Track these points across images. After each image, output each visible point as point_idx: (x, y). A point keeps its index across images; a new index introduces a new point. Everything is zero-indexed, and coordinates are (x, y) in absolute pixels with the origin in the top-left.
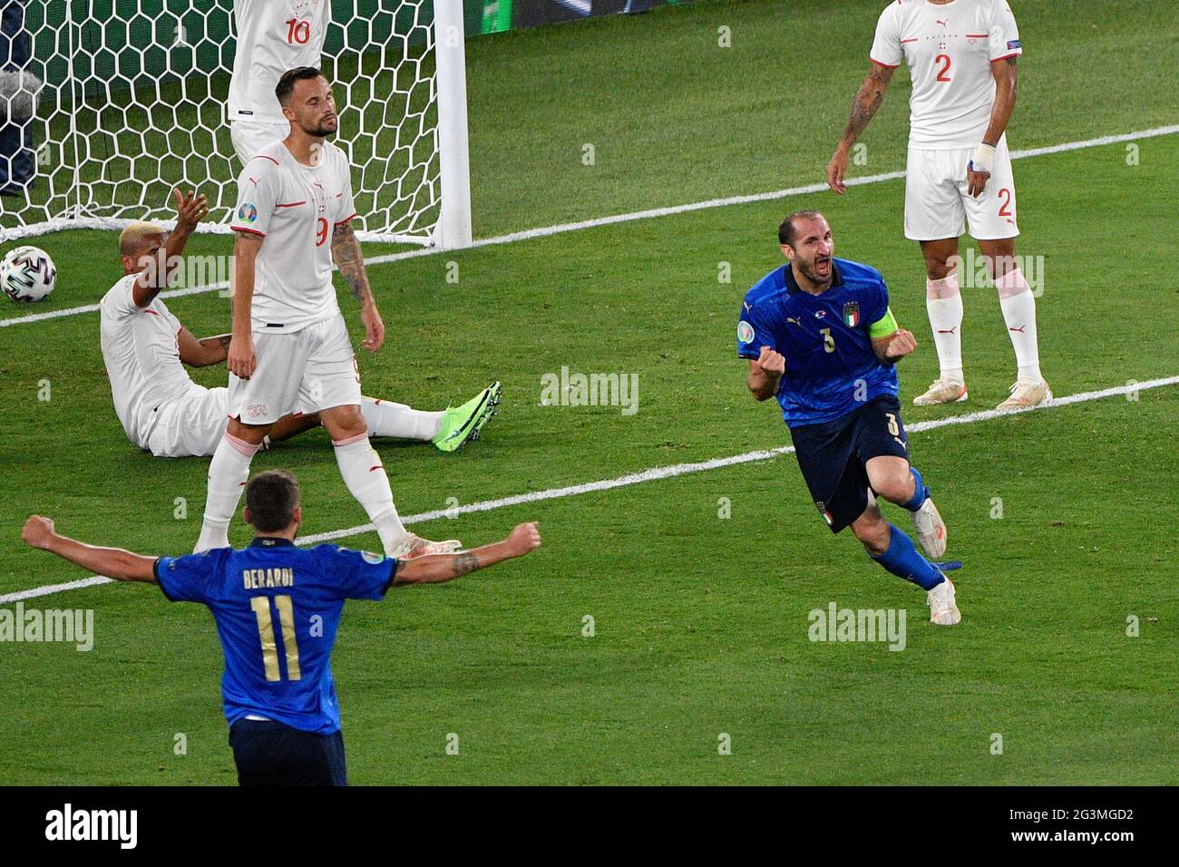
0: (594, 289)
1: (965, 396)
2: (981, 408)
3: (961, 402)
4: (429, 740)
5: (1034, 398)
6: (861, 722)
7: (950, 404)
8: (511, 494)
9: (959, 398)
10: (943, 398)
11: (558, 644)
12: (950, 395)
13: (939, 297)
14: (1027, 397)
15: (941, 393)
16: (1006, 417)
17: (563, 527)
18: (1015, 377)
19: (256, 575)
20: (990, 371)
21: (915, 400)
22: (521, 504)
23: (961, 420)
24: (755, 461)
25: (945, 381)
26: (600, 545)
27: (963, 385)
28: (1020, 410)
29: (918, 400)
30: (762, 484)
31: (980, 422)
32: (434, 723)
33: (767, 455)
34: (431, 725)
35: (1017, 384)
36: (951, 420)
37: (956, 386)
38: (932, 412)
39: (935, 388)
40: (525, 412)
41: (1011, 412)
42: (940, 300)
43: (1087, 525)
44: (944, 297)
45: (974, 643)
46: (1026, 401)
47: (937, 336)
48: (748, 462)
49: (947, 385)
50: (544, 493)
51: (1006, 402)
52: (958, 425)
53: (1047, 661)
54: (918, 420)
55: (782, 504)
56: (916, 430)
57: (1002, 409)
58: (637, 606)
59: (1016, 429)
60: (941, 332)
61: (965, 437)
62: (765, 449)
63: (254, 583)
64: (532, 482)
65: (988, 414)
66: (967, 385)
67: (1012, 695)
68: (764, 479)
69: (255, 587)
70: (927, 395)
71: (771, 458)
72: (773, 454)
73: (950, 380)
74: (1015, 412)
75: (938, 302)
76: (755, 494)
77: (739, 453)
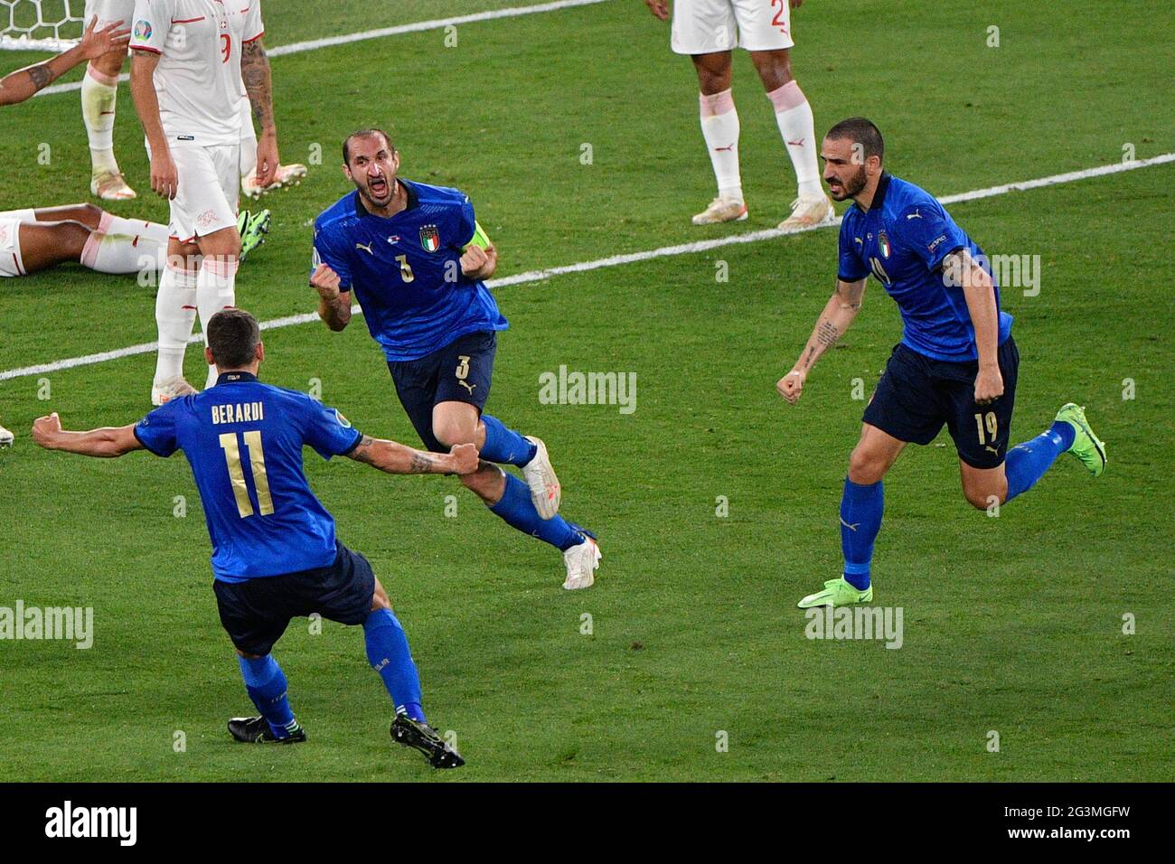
0: (362, 104)
1: (745, 215)
2: (761, 227)
3: (742, 221)
4: (193, 569)
5: (815, 215)
6: (638, 551)
7: (730, 223)
8: (276, 316)
9: (739, 216)
10: (724, 216)
11: (326, 470)
12: (730, 213)
13: (714, 113)
14: (809, 214)
15: (721, 212)
16: (787, 237)
17: (330, 351)
18: (796, 195)
19: (224, 410)
20: (771, 189)
21: (695, 219)
22: (287, 326)
23: (741, 239)
24: (528, 282)
25: (725, 199)
26: (368, 369)
27: (742, 203)
28: (802, 229)
29: (697, 218)
30: (536, 307)
31: (760, 242)
32: (198, 551)
33: (541, 276)
34: (196, 554)
35: (798, 201)
36: (731, 239)
37: (737, 205)
38: (711, 231)
39: (715, 206)
40: (290, 231)
41: (793, 231)
42: (714, 117)
43: (872, 348)
44: (720, 114)
45: (755, 470)
46: (807, 219)
47: (713, 155)
48: (520, 283)
49: (727, 203)
50: (311, 315)
51: (788, 221)
52: (738, 244)
53: (830, 488)
54: (697, 239)
55: (556, 326)
56: (694, 250)
57: (784, 228)
58: (406, 431)
59: (798, 249)
60: (718, 149)
61: (745, 256)
62: (539, 270)
63: (222, 418)
64: (298, 304)
65: (769, 233)
66: (746, 203)
67: (794, 524)
68: (539, 301)
69: (223, 422)
70: (707, 214)
71: (545, 279)
72: (547, 275)
73: (731, 199)
74: (797, 231)
75: (713, 120)
76: (527, 316)
77: (510, 274)
